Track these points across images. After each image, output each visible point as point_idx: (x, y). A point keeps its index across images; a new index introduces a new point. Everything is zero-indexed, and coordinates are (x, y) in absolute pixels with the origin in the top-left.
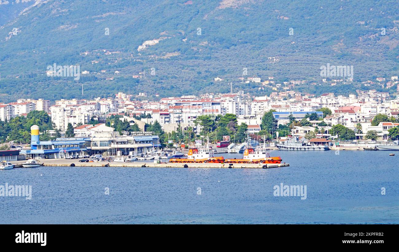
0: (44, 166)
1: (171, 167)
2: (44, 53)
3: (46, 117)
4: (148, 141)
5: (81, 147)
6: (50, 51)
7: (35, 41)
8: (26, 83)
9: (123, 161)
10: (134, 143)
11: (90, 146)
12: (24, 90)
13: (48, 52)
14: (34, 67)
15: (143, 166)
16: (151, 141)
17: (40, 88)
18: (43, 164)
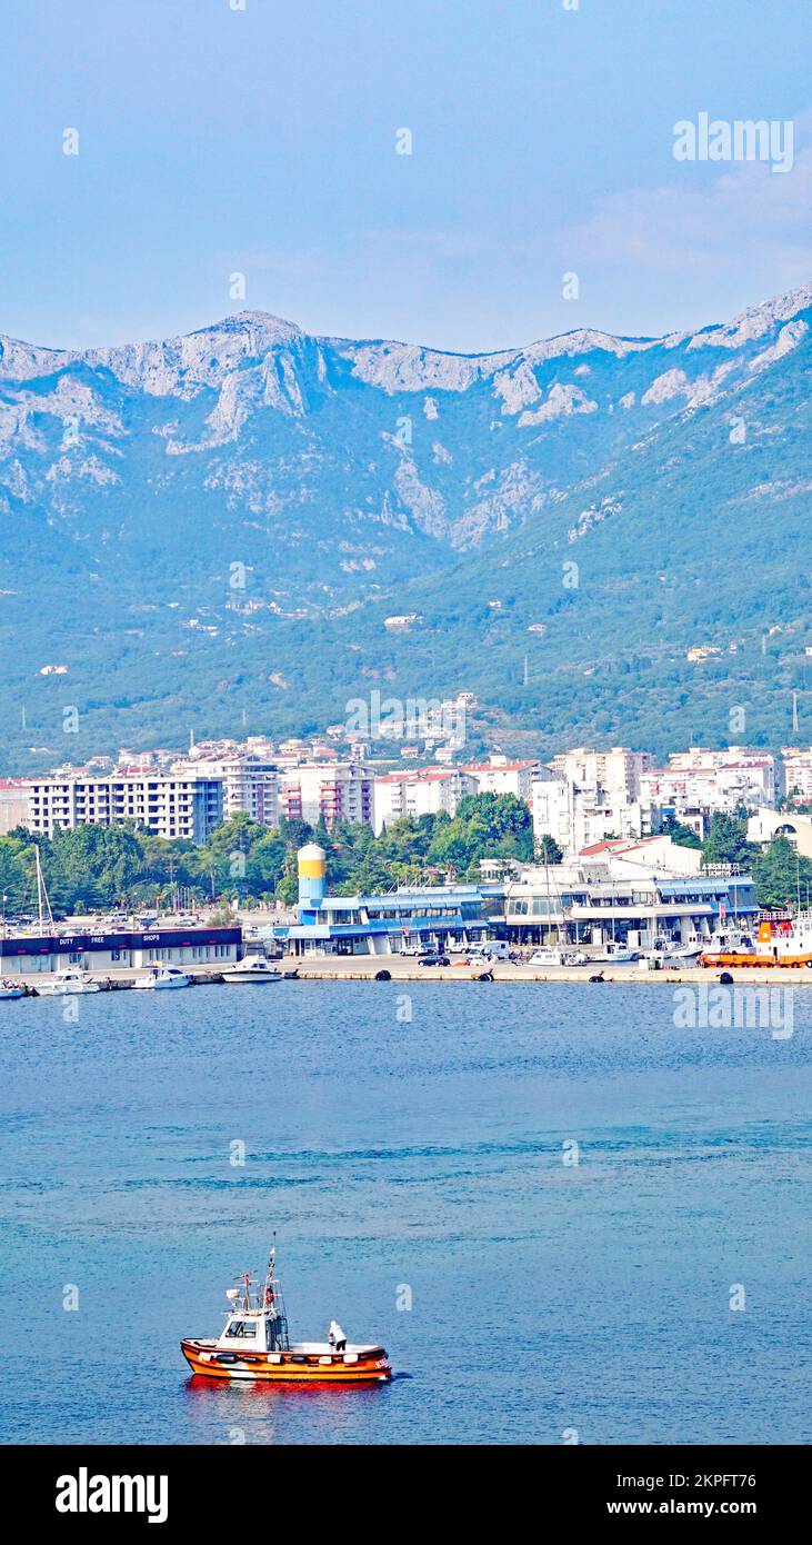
0: (298, 978)
1: (680, 981)
2: (697, 582)
3: (518, 813)
4: (711, 895)
5: (468, 915)
6: (718, 575)
7: (669, 542)
8: (608, 693)
9: (559, 962)
10: (658, 902)
11: (500, 912)
12: (597, 715)
13: (709, 580)
14: (651, 633)
15: (593, 979)
16: (723, 895)
17: (653, 708)
18: (295, 973)
